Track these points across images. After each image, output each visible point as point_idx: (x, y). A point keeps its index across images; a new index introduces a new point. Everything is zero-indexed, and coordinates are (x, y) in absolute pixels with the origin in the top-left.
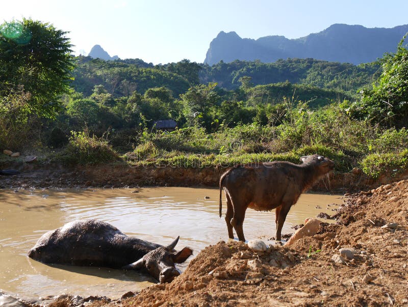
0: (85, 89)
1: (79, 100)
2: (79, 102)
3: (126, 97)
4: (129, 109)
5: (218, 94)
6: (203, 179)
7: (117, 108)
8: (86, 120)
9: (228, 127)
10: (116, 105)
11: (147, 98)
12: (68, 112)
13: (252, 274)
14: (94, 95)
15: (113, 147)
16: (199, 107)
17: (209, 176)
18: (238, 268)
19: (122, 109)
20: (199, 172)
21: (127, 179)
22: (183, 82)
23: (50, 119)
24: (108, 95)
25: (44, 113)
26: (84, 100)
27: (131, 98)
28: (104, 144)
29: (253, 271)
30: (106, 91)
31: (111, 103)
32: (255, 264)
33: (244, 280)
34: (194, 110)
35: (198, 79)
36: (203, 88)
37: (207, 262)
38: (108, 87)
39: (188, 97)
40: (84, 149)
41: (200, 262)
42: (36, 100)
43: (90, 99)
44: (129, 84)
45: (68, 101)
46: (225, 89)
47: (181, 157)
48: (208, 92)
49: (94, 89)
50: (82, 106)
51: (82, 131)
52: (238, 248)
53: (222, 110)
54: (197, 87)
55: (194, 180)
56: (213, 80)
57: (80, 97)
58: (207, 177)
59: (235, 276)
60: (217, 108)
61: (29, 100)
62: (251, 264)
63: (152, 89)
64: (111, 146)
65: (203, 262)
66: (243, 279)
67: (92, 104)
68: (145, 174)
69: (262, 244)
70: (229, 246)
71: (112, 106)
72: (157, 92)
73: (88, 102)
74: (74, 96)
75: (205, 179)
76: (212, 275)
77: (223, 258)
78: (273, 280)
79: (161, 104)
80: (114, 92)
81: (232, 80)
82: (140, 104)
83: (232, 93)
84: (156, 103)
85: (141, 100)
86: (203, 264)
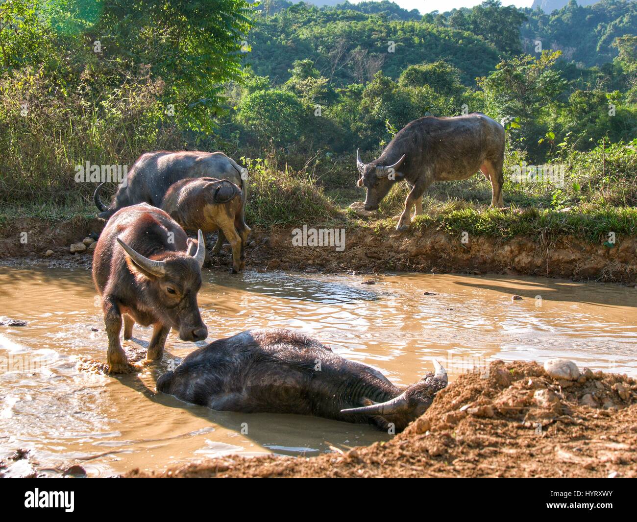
0: (274, 69)
1: (262, 92)
2: (262, 96)
3: (361, 85)
4: (367, 110)
5: (562, 76)
6: (513, 260)
7: (340, 107)
8: (275, 134)
9: (575, 149)
10: (339, 102)
11: (405, 86)
12: (239, 118)
13: (538, 411)
14: (293, 80)
15: (326, 191)
16: (518, 104)
17: (524, 254)
18: (514, 401)
19: (350, 111)
20: (503, 244)
21: (353, 258)
22: (484, 50)
23: (201, 133)
24: (321, 81)
25: (190, 120)
26: (271, 91)
27: (370, 86)
28: (307, 183)
29: (540, 408)
30: (317, 72)
31: (328, 97)
32: (546, 396)
33: (521, 421)
34: (508, 111)
35: (519, 43)
36: (528, 63)
37: (466, 393)
38: (322, 65)
39: (496, 84)
40: (266, 195)
41: (453, 394)
42: (174, 93)
43: (283, 90)
44: (367, 56)
45: (238, 94)
46: (580, 65)
47: (467, 212)
48: (540, 72)
49: (293, 67)
50: (267, 105)
51: (264, 157)
52: (525, 372)
53: (571, 112)
54: (515, 61)
55: (493, 261)
56: (553, 45)
57: (264, 87)
58: (520, 257)
59: (508, 415)
60: (559, 107)
61: (161, 96)
62: (540, 396)
63: (416, 67)
64: (322, 188)
65: (458, 394)
66: (519, 420)
67: (289, 101)
68: (391, 246)
69: (570, 366)
70: (509, 368)
71: (330, 104)
72: (428, 72)
73: (280, 97)
74: (253, 83)
75: (517, 259)
76: (466, 411)
77: (496, 388)
78: (574, 424)
79: (435, 98)
80: (335, 75)
81: (596, 42)
82: (390, 100)
83: (595, 72)
84: (424, 98)
85: (391, 90)
86: (458, 398)
